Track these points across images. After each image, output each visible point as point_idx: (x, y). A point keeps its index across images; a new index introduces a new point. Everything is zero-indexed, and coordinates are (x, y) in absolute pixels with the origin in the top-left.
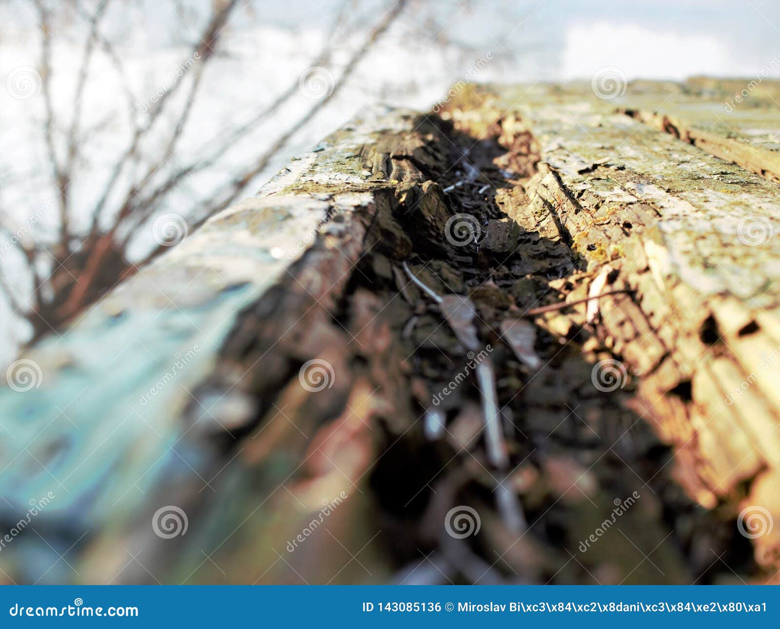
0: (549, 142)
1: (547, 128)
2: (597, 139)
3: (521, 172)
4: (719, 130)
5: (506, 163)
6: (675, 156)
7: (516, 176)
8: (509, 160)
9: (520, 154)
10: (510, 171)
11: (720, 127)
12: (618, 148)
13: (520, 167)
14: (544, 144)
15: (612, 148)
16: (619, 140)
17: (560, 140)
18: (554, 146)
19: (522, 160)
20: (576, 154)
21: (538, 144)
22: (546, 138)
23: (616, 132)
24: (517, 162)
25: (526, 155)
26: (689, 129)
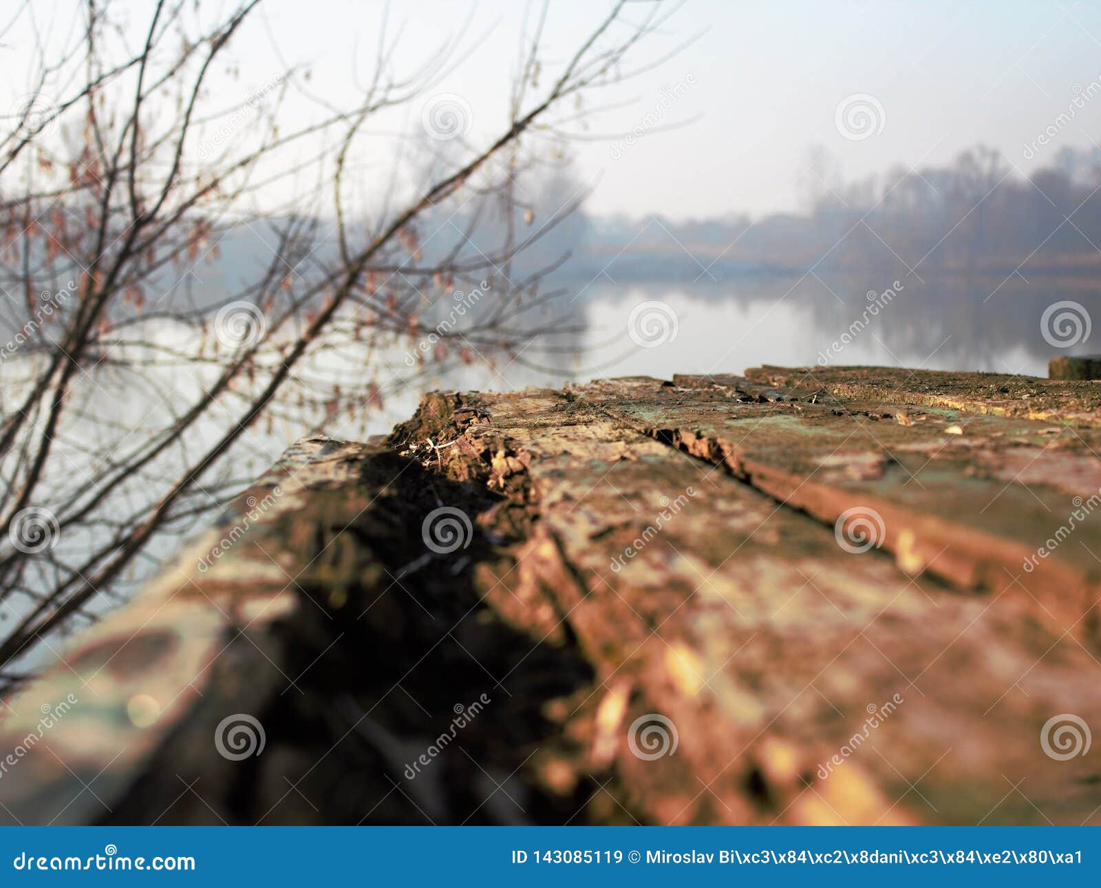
0: (550, 490)
1: (549, 466)
2: (617, 483)
3: (513, 533)
4: (783, 460)
5: (493, 521)
6: (722, 505)
7: (508, 541)
8: (497, 518)
9: (513, 506)
10: (498, 533)
11: (784, 454)
12: (646, 495)
13: (513, 525)
14: (544, 492)
15: (636, 496)
16: (646, 482)
17: (565, 486)
18: (556, 496)
19: (517, 513)
20: (587, 507)
21: (537, 491)
22: (547, 482)
23: (642, 467)
24: (510, 517)
25: (522, 507)
26: (743, 459)
